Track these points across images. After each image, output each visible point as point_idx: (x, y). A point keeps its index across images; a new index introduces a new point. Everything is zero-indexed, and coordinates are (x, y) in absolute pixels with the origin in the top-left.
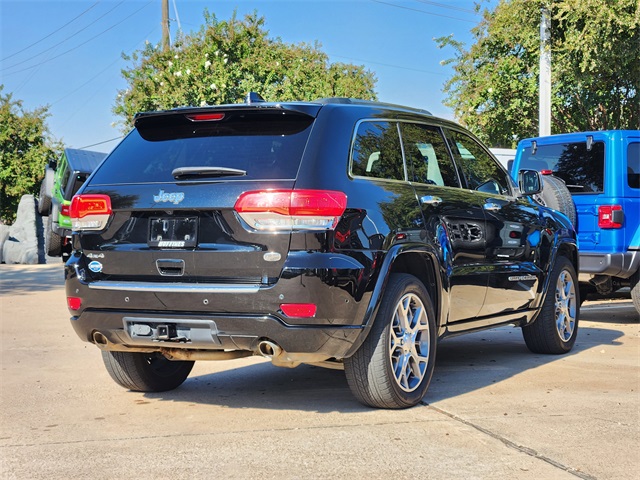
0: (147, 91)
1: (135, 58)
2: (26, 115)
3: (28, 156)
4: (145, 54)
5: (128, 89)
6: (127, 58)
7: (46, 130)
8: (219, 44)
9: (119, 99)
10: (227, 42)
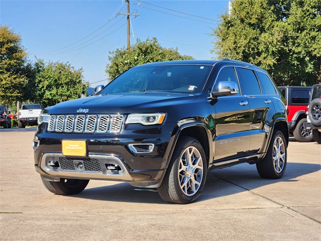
0: (117, 66)
1: (113, 53)
2: (75, 71)
3: (76, 87)
4: (116, 52)
5: (110, 64)
6: (111, 53)
7: (83, 77)
8: (141, 49)
9: (107, 67)
10: (144, 49)
